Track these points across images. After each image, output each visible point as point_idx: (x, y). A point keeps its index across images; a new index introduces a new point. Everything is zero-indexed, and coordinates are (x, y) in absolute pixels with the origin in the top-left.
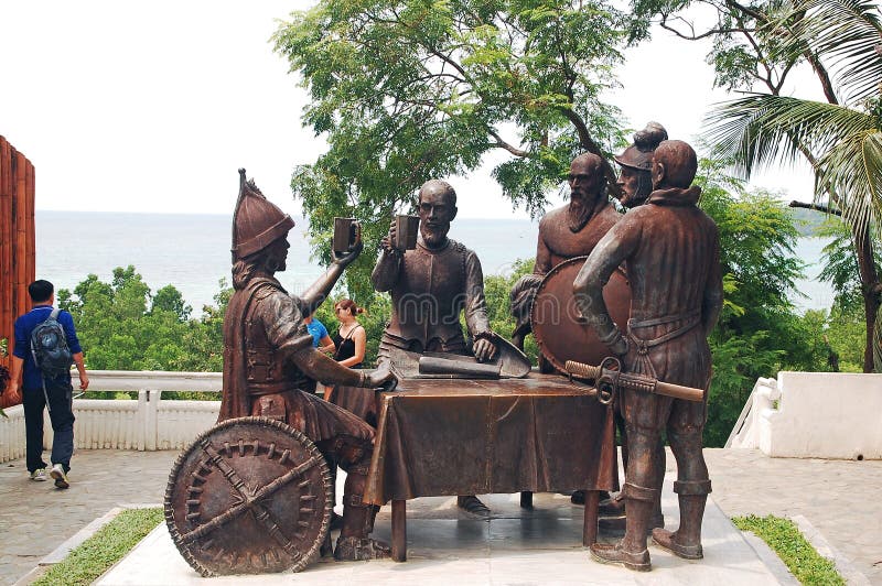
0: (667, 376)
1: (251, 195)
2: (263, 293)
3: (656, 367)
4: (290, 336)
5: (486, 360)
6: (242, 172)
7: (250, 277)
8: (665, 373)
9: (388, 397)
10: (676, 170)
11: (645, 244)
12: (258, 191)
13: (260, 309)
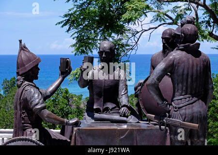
0: (186, 120)
1: (23, 50)
2: (28, 88)
3: (181, 116)
4: (37, 104)
5: (124, 116)
6: (20, 41)
7: (23, 82)
8: (185, 118)
9: (75, 129)
10: (188, 36)
11: (176, 66)
12: (26, 48)
13: (26, 95)
